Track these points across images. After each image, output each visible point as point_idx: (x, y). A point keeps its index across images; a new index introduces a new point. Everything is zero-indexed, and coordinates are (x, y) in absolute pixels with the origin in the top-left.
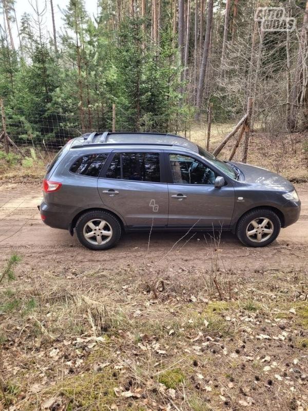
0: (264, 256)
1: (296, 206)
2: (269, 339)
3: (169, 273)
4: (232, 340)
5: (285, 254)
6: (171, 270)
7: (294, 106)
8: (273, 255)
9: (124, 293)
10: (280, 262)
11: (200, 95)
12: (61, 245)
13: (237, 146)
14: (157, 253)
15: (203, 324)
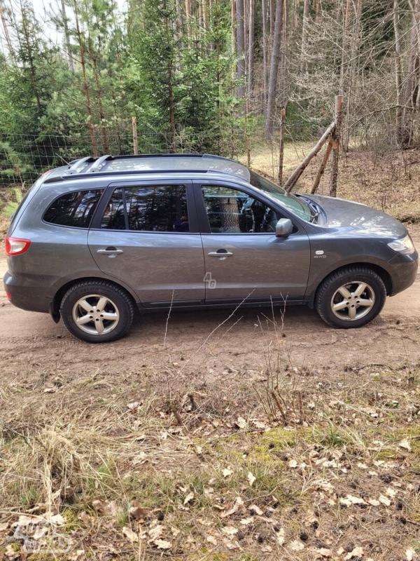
0: (361, 343)
1: (409, 261)
2: (363, 506)
3: (207, 376)
4: (295, 511)
5: (394, 338)
6: (211, 371)
7: (407, 109)
8: (374, 340)
9: (130, 415)
10: (386, 351)
11: (272, 102)
12: (44, 337)
13: (322, 172)
14: (191, 343)
15: (245, 480)
